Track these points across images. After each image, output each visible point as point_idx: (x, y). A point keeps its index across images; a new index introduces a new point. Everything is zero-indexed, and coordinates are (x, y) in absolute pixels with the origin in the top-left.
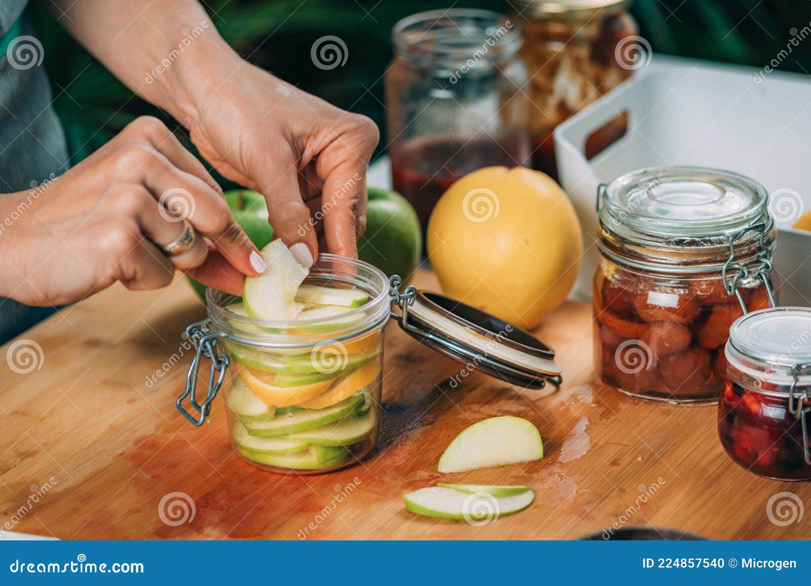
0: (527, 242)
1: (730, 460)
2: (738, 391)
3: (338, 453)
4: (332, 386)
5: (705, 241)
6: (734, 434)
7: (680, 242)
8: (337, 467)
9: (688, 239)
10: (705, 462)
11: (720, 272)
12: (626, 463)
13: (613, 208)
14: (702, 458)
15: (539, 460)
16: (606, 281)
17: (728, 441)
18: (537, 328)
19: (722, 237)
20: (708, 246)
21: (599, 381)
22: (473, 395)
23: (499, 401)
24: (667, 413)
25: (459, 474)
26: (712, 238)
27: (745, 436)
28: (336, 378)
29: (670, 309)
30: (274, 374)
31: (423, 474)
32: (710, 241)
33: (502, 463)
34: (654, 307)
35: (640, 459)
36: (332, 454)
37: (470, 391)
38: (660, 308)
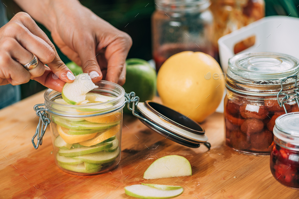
0: (197, 83)
1: (275, 180)
2: (278, 148)
3: (96, 166)
4: (96, 136)
5: (270, 82)
6: (275, 167)
7: (259, 83)
8: (95, 173)
9: (263, 81)
10: (263, 180)
11: (276, 96)
12: (228, 179)
13: (233, 68)
14: (263, 178)
15: (190, 176)
16: (229, 100)
17: (274, 171)
18: (203, 122)
19: (277, 81)
20: (271, 84)
21: (225, 145)
22: (169, 148)
23: (179, 151)
24: (252, 159)
25: (153, 180)
26: (273, 81)
27: (280, 168)
28: (98, 133)
29: (254, 113)
30: (69, 129)
31: (137, 179)
32: (273, 83)
33: (173, 176)
34: (247, 111)
35: (235, 177)
36: (93, 167)
37: (167, 146)
38: (250, 112)
